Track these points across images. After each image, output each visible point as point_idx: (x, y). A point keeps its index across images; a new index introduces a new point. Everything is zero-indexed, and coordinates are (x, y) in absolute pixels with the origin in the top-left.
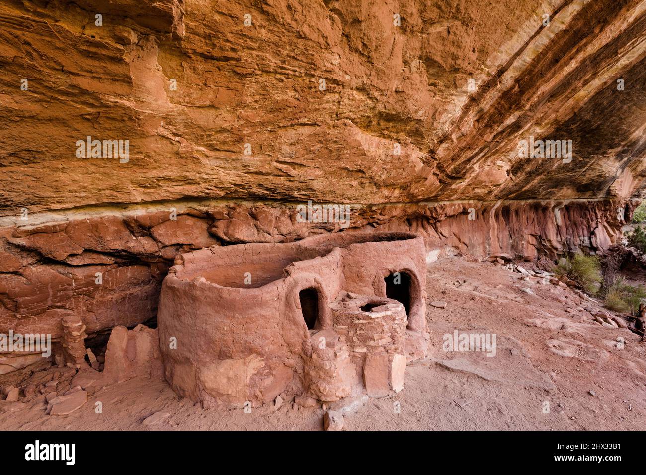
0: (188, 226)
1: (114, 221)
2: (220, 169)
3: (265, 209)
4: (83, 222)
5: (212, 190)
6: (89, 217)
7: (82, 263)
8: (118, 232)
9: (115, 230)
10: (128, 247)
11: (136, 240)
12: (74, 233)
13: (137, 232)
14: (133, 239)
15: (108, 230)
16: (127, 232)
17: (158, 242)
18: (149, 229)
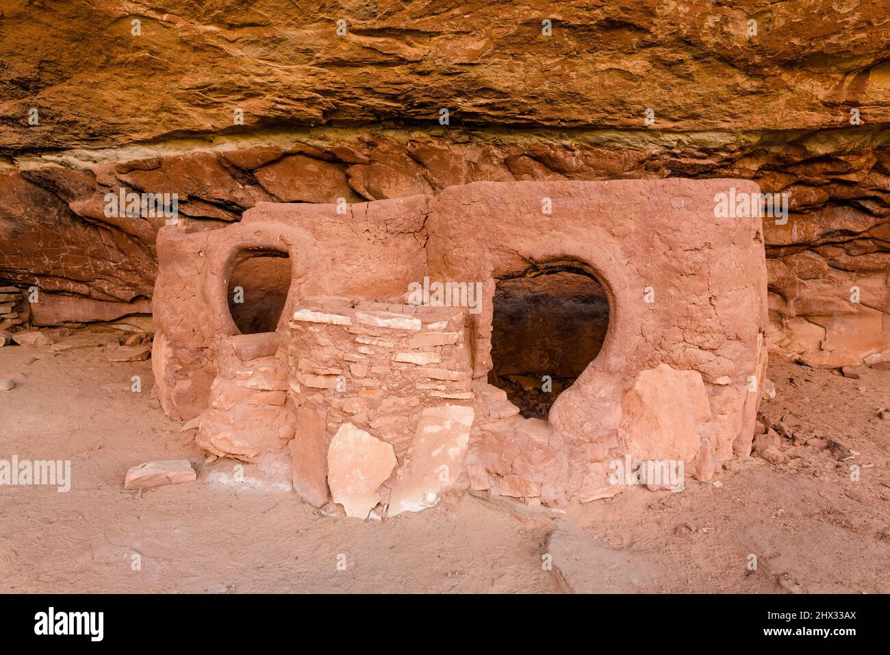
0: (312, 174)
1: (206, 158)
2: (271, 64)
3: (435, 144)
4: (175, 160)
5: (288, 104)
6: (182, 154)
7: (196, 214)
8: (215, 174)
9: (212, 172)
10: (235, 198)
11: (244, 190)
12: (170, 173)
13: (239, 178)
14: (238, 188)
15: (204, 171)
16: (229, 177)
17: (272, 195)
18: (252, 173)
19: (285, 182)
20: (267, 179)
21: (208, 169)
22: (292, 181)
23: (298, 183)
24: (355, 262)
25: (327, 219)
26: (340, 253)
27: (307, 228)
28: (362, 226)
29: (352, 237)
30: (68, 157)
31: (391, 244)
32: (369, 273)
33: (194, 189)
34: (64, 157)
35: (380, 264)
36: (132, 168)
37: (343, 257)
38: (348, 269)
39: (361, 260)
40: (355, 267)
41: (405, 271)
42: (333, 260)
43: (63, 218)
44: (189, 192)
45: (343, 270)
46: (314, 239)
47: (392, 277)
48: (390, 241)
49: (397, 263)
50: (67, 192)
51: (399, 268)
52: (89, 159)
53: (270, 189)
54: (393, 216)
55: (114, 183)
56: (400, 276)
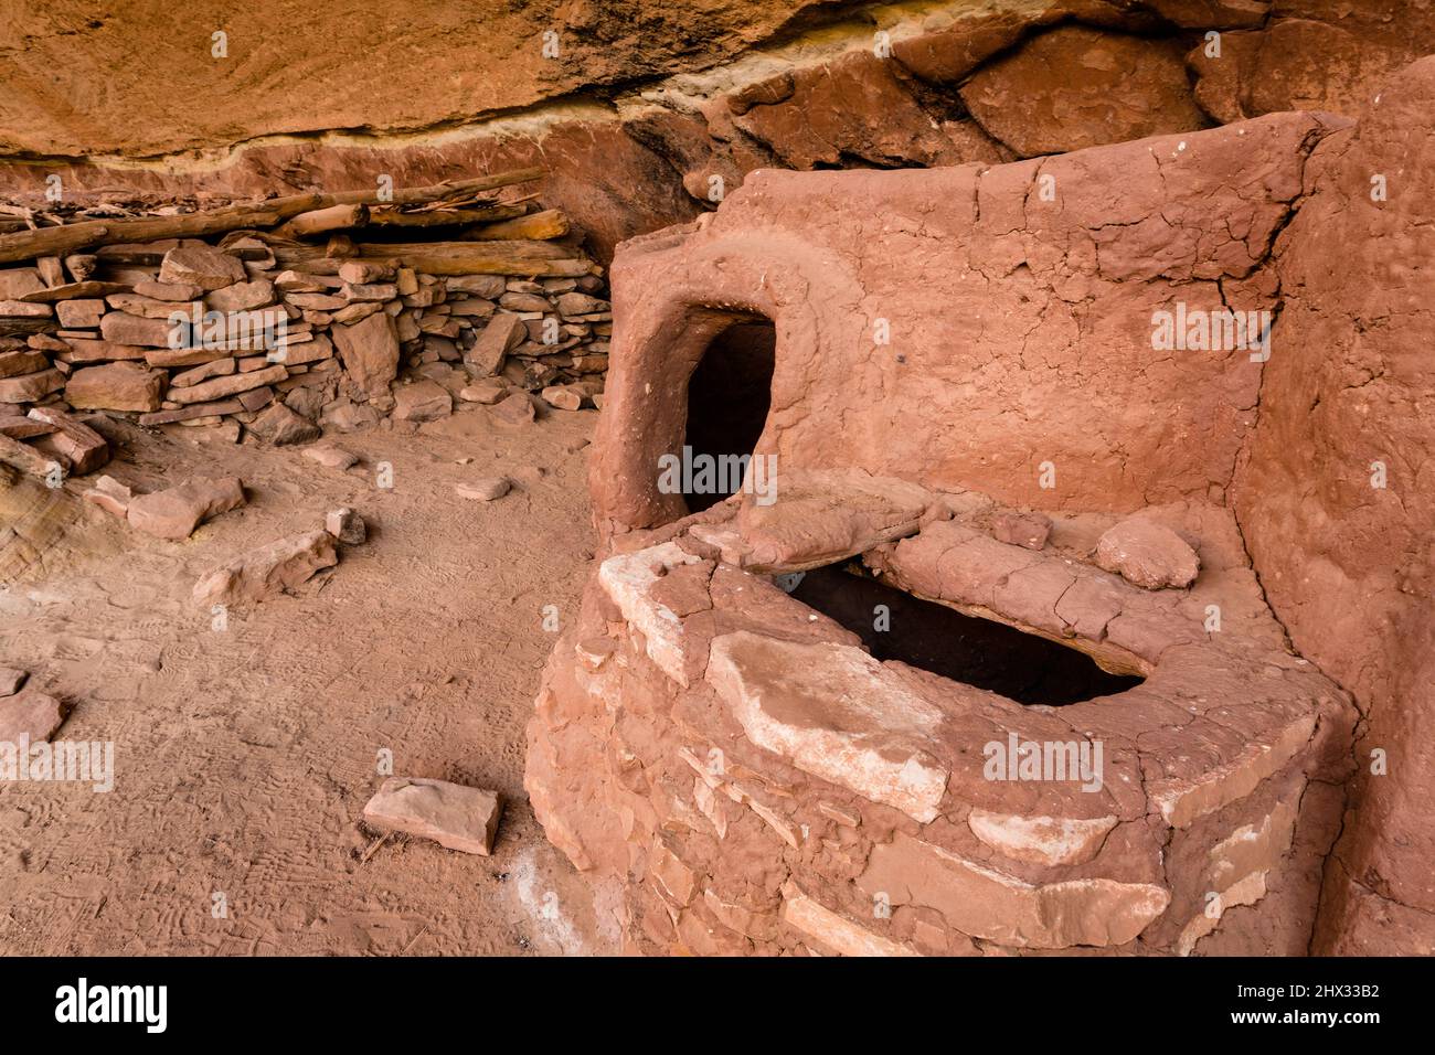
0: (1097, 76)
1: (867, 65)
4: (818, 77)
6: (828, 61)
8: (884, 101)
9: (880, 96)
10: (922, 153)
11: (940, 132)
12: (810, 105)
13: (932, 104)
14: (930, 129)
15: (865, 96)
16: (911, 104)
17: (997, 142)
18: (954, 90)
19: (1029, 106)
20: (986, 101)
21: (872, 90)
22: (1047, 101)
23: (1060, 105)
24: (968, 377)
25: (902, 222)
26: (925, 339)
27: (843, 252)
28: (1007, 248)
29: (966, 289)
30: (670, 92)
31: (1110, 323)
32: (1012, 419)
33: (847, 138)
34: (665, 93)
35: (1060, 390)
36: (749, 102)
37: (934, 354)
38: (945, 398)
39: (994, 369)
40: (969, 391)
41: (1159, 428)
42: (902, 360)
43: (680, 203)
44: (842, 145)
45: (927, 399)
46: (858, 289)
47: (1095, 444)
48: (1106, 310)
49: (1127, 395)
50: (678, 156)
51: (1134, 414)
52: (697, 92)
53: (994, 128)
54: (1130, 210)
55: (732, 135)
56: (1133, 446)
